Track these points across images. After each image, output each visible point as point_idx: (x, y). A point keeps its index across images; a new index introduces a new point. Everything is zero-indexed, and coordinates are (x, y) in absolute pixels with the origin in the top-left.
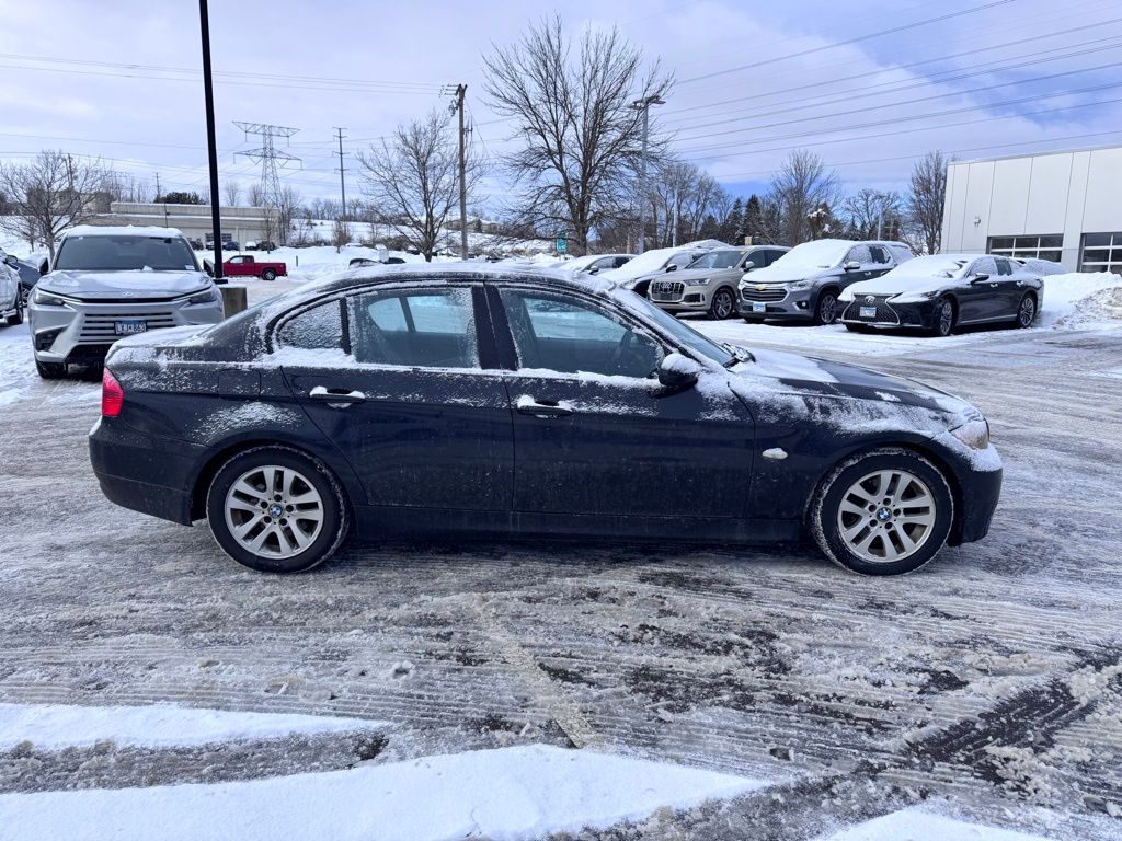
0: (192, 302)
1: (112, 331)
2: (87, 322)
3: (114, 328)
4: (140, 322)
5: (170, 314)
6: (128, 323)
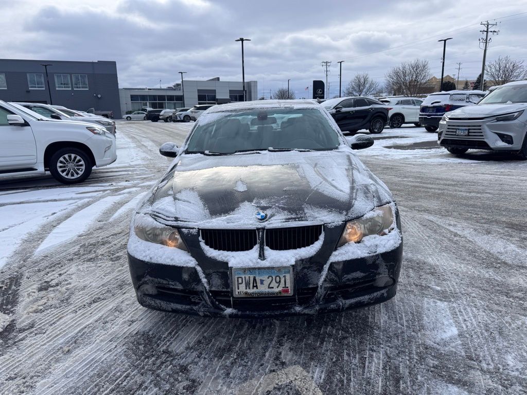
0: (498, 120)
1: (455, 133)
2: (448, 129)
3: (455, 132)
4: (466, 129)
5: (480, 126)
6: (461, 130)
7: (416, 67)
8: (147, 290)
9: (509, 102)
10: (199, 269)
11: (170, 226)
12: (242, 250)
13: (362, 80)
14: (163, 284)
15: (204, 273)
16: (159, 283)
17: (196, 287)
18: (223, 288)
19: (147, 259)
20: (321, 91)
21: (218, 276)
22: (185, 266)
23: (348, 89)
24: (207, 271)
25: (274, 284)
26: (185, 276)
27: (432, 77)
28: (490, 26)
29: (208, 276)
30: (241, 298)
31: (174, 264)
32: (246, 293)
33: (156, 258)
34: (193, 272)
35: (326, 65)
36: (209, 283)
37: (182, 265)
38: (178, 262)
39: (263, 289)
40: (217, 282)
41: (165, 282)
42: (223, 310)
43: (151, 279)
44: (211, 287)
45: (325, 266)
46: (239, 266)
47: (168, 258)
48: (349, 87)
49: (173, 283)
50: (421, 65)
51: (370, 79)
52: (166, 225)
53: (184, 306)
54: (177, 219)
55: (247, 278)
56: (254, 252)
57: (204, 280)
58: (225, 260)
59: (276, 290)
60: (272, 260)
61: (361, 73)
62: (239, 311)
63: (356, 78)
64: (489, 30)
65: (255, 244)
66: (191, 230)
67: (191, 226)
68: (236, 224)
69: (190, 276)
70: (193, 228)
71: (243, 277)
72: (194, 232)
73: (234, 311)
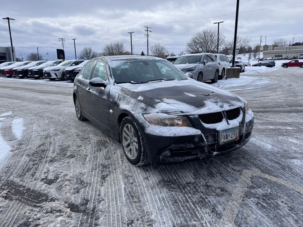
7: (117, 46)
8: (167, 154)
9: (187, 63)
10: (202, 135)
11: (181, 116)
12: (219, 122)
13: (88, 51)
14: (183, 147)
15: (205, 136)
16: (180, 147)
17: (201, 144)
18: (214, 142)
19: (172, 135)
20: (62, 56)
21: (211, 137)
22: (196, 134)
23: (80, 55)
24: (206, 135)
25: (233, 136)
26: (196, 140)
27: (126, 51)
28: (148, 28)
29: (206, 137)
30: (222, 145)
31: (190, 135)
32: (224, 142)
33: (178, 133)
34: (200, 137)
35: (62, 41)
36: (207, 141)
37: (194, 134)
38: (192, 133)
39: (230, 139)
40: (211, 139)
41: (184, 145)
42: (213, 153)
43: (175, 145)
44: (208, 143)
45: (244, 125)
46: (222, 129)
47: (185, 132)
48: (81, 54)
49: (189, 145)
50: (120, 44)
51: (93, 51)
52: (178, 116)
53: (193, 157)
54: (182, 112)
55: (224, 134)
56: (224, 122)
57: (205, 140)
58: (214, 128)
59: (233, 138)
60: (232, 124)
61: (88, 47)
62: (219, 152)
63: (84, 49)
64: (148, 30)
65: (223, 118)
66: (195, 116)
67: (193, 114)
68: (213, 110)
69: (199, 139)
70: (195, 115)
71: (223, 134)
72: (197, 116)
73: (217, 153)
